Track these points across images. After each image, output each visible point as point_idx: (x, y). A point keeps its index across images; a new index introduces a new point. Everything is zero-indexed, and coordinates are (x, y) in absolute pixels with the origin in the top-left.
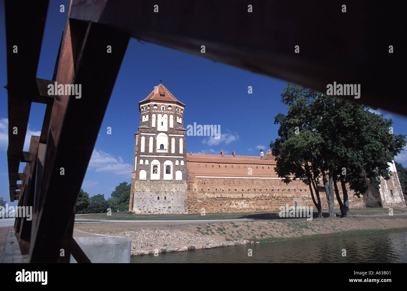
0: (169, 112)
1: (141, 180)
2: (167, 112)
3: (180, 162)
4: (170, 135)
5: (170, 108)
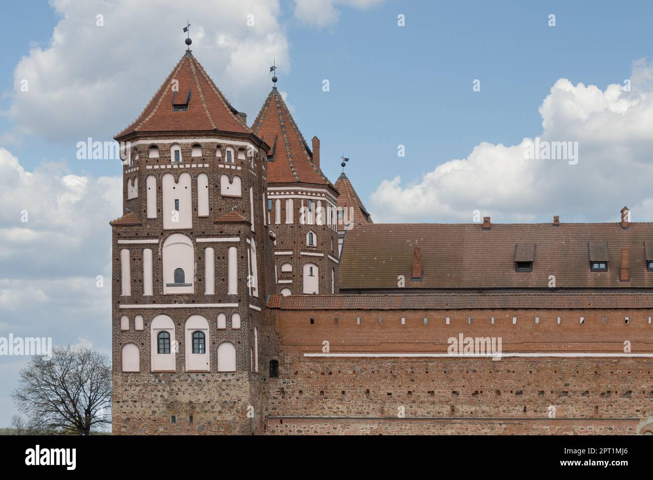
0: (194, 166)
1: (126, 372)
2: (188, 166)
3: (229, 320)
4: (198, 240)
5: (197, 153)
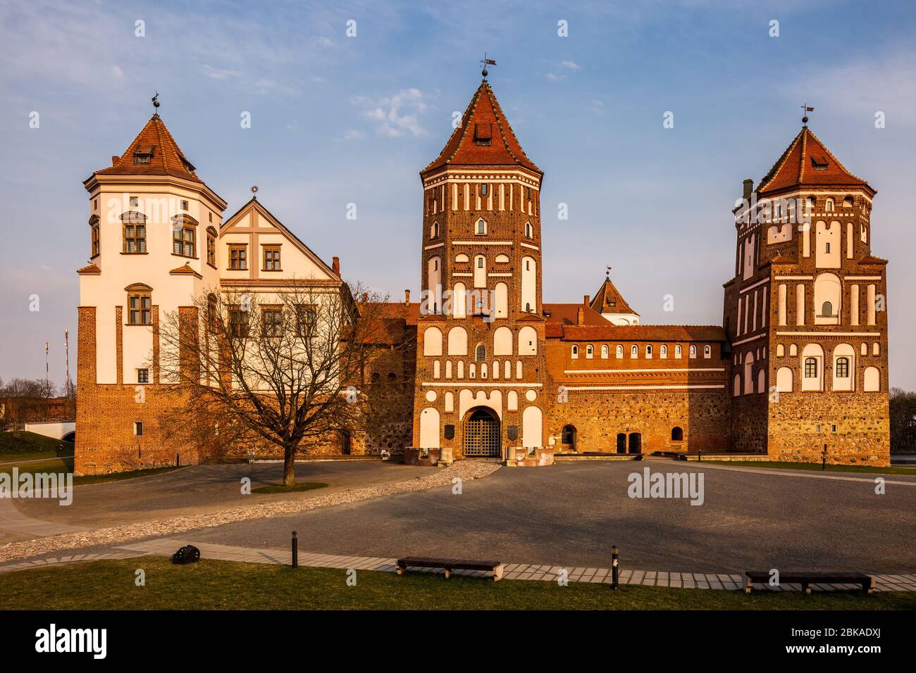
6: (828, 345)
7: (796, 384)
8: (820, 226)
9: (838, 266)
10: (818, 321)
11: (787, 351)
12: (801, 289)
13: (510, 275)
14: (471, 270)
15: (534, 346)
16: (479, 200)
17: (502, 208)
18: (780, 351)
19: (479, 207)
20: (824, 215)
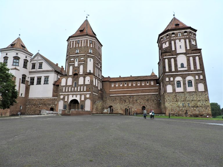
6: (184, 77)
7: (174, 90)
8: (177, 41)
9: (185, 52)
10: (179, 69)
11: (169, 79)
12: (173, 60)
13: (84, 62)
14: (74, 62)
15: (89, 81)
16: (77, 44)
17: (83, 46)
18: (167, 79)
19: (77, 46)
20: (178, 38)
